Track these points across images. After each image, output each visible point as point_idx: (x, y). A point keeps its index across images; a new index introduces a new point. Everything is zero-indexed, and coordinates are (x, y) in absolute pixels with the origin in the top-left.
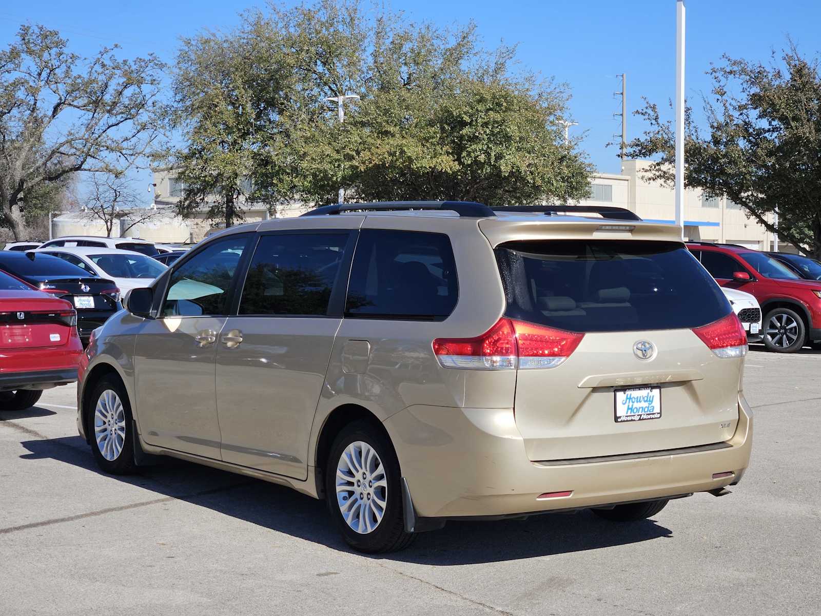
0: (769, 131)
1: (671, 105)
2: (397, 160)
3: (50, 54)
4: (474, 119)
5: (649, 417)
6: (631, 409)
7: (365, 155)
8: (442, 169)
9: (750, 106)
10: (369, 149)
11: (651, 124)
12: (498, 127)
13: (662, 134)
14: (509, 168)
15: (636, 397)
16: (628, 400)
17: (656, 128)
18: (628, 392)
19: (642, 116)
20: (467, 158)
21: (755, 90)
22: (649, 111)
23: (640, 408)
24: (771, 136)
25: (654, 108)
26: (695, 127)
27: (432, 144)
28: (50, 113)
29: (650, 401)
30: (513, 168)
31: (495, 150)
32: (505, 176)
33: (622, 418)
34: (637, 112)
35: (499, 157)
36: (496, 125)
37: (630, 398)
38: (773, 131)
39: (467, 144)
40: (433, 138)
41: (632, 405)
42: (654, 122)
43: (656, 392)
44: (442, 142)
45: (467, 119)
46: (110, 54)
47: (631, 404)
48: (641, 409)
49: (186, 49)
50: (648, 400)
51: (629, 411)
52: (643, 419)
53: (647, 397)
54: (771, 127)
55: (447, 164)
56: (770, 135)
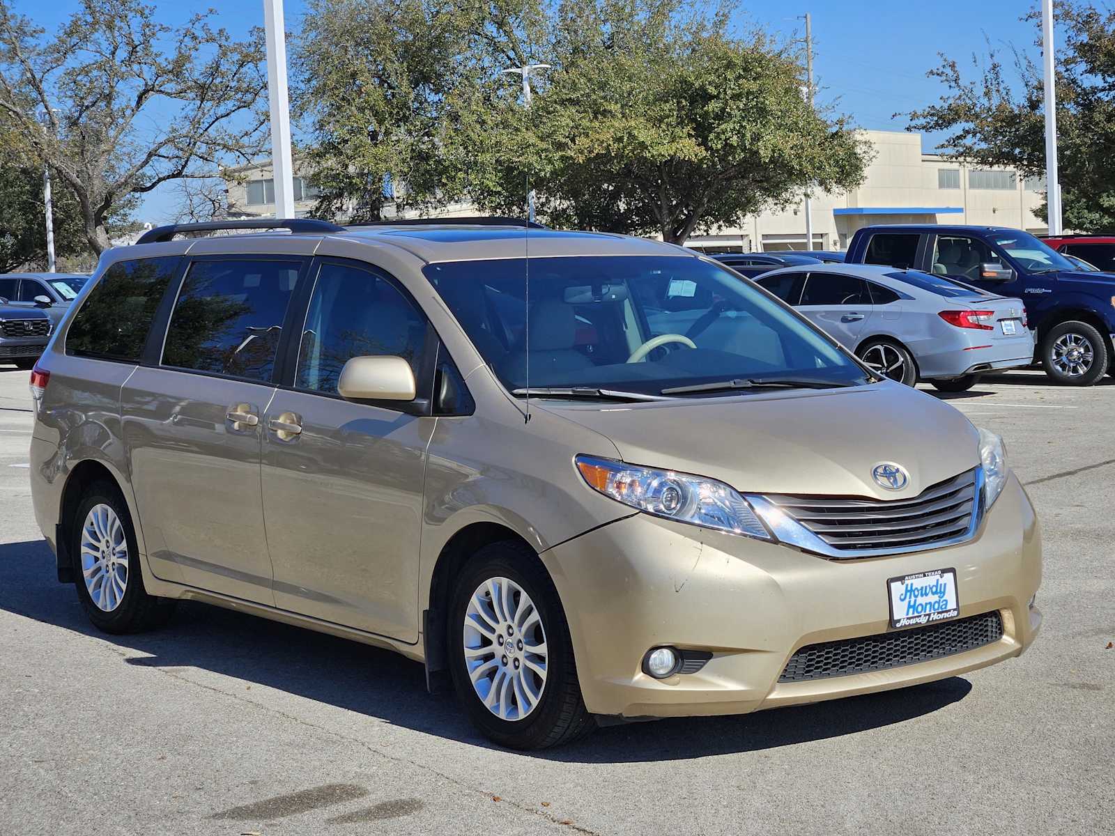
0: (1103, 90)
1: (975, 62)
2: (625, 147)
3: (129, 26)
4: (721, 90)
7: (582, 142)
8: (685, 156)
9: (1079, 59)
10: (587, 136)
11: (950, 86)
12: (753, 99)
13: (964, 99)
14: (769, 153)
17: (956, 92)
19: (939, 77)
20: (715, 142)
21: (1084, 38)
22: (948, 71)
24: (1107, 96)
25: (953, 66)
26: (1005, 88)
27: (668, 125)
28: (133, 104)
30: (773, 151)
31: (750, 129)
32: (764, 162)
34: (932, 72)
35: (757, 137)
36: (751, 97)
38: (1110, 90)
39: (714, 124)
40: (668, 117)
42: (953, 84)
44: (681, 123)
45: (712, 90)
46: (202, 22)
49: (313, 12)
54: (1106, 85)
55: (689, 149)
56: (1106, 94)
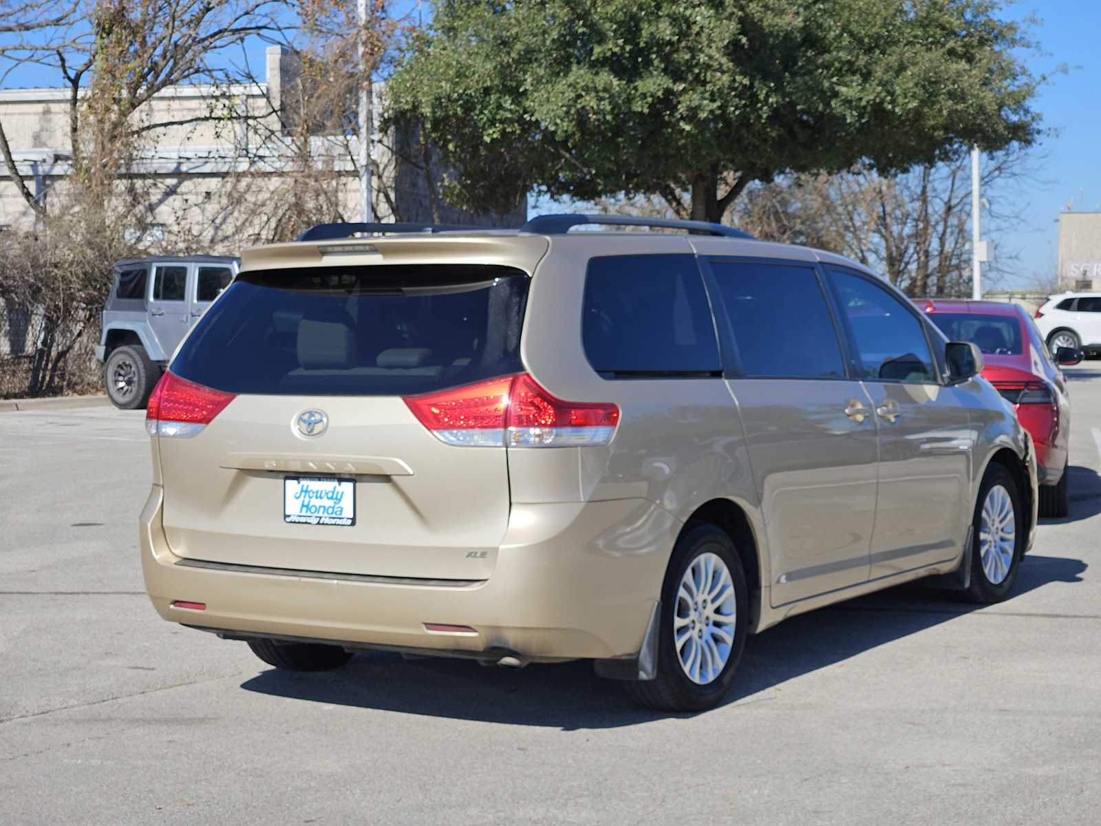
5: (333, 521)
6: (307, 506)
15: (315, 491)
16: (303, 494)
18: (304, 483)
23: (320, 507)
29: (336, 499)
33: (292, 517)
37: (306, 491)
41: (309, 502)
43: (347, 487)
47: (307, 499)
48: (322, 510)
50: (334, 497)
51: (305, 509)
52: (323, 524)
53: (333, 493)
